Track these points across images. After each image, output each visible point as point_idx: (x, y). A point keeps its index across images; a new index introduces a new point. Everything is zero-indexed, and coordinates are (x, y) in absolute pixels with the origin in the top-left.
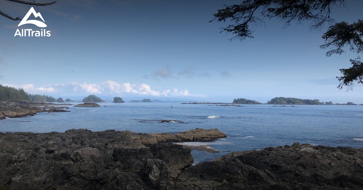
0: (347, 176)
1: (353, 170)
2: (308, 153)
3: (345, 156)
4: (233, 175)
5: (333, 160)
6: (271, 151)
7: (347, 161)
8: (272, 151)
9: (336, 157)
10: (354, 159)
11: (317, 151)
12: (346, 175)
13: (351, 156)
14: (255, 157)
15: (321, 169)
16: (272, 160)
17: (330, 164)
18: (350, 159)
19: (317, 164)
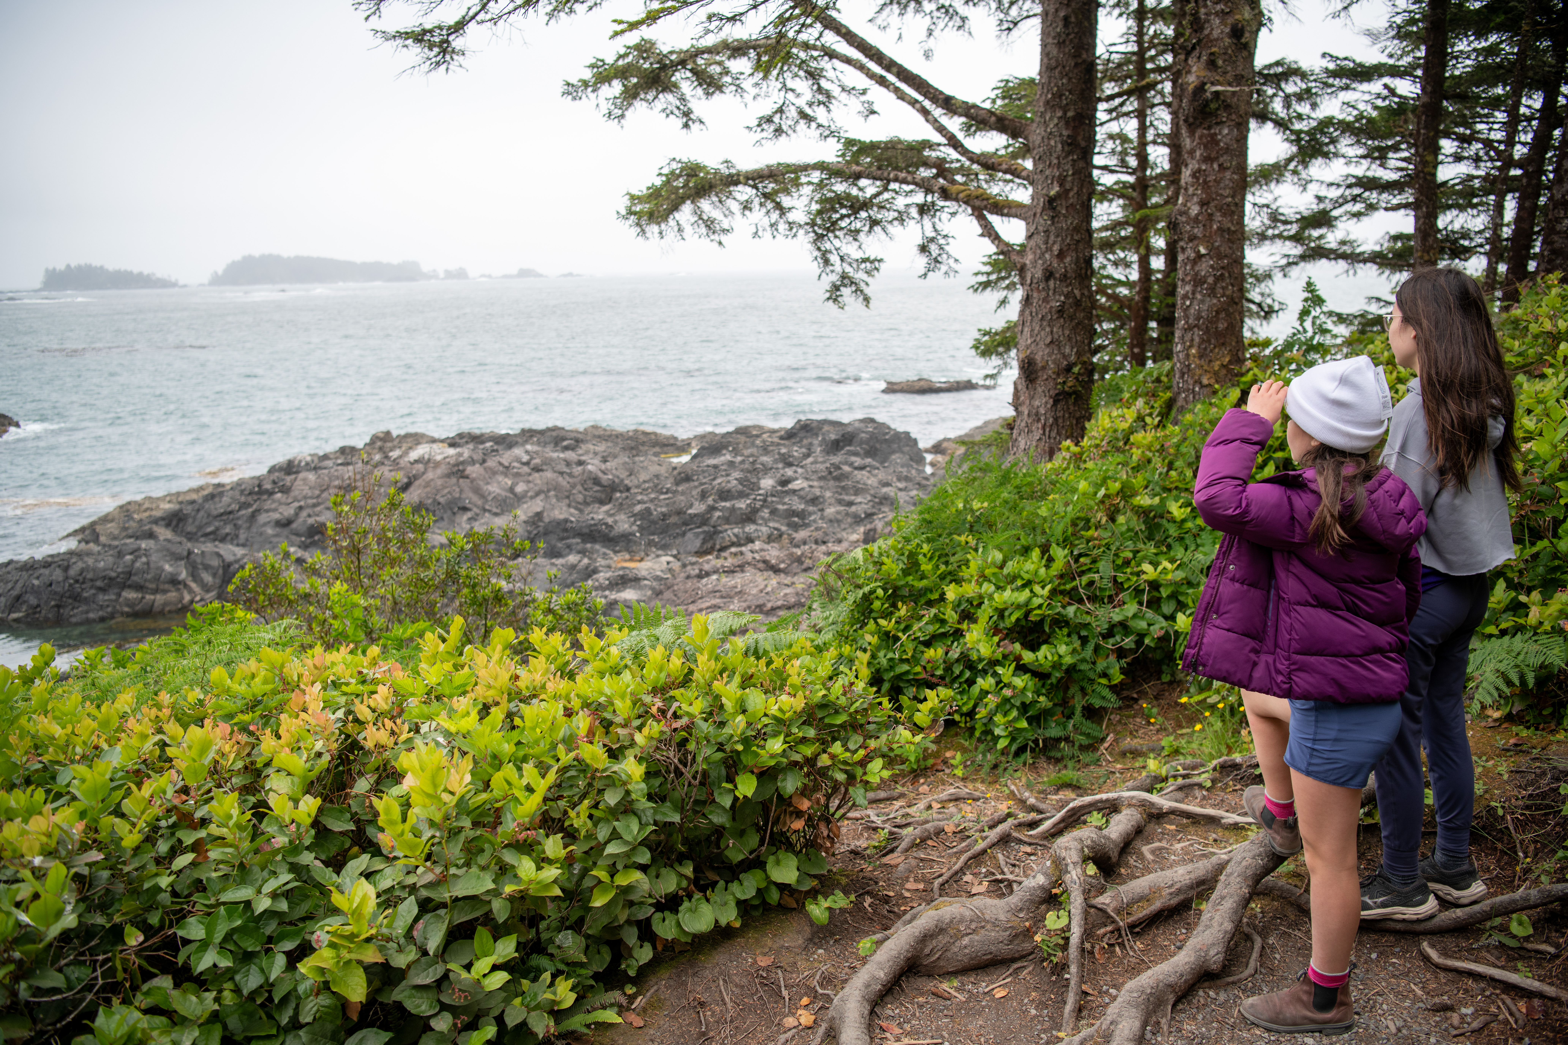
0: (566, 521)
1: (580, 498)
2: (437, 464)
3: (555, 455)
4: (156, 591)
5: (518, 475)
6: (297, 472)
7: (562, 473)
8: (301, 475)
9: (527, 464)
10: (580, 463)
11: (466, 452)
12: (562, 517)
13: (570, 455)
14: (235, 507)
15: (485, 510)
16: (308, 506)
17: (511, 490)
18: (568, 464)
19: (471, 495)
